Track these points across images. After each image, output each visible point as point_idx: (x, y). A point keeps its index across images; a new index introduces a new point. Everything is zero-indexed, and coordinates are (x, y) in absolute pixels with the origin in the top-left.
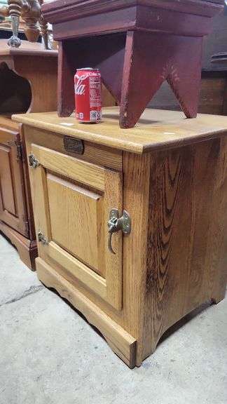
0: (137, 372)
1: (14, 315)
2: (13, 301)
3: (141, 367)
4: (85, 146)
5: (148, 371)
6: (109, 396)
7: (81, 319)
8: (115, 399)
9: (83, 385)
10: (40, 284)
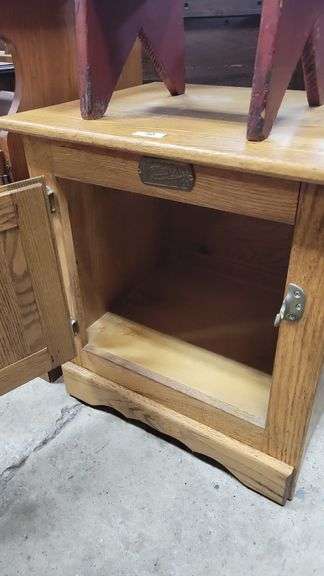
0: (293, 509)
1: (60, 467)
2: (45, 442)
3: (295, 499)
4: (197, 175)
5: (307, 502)
6: (275, 560)
7: (171, 446)
8: (285, 560)
9: (228, 553)
10: (75, 402)
